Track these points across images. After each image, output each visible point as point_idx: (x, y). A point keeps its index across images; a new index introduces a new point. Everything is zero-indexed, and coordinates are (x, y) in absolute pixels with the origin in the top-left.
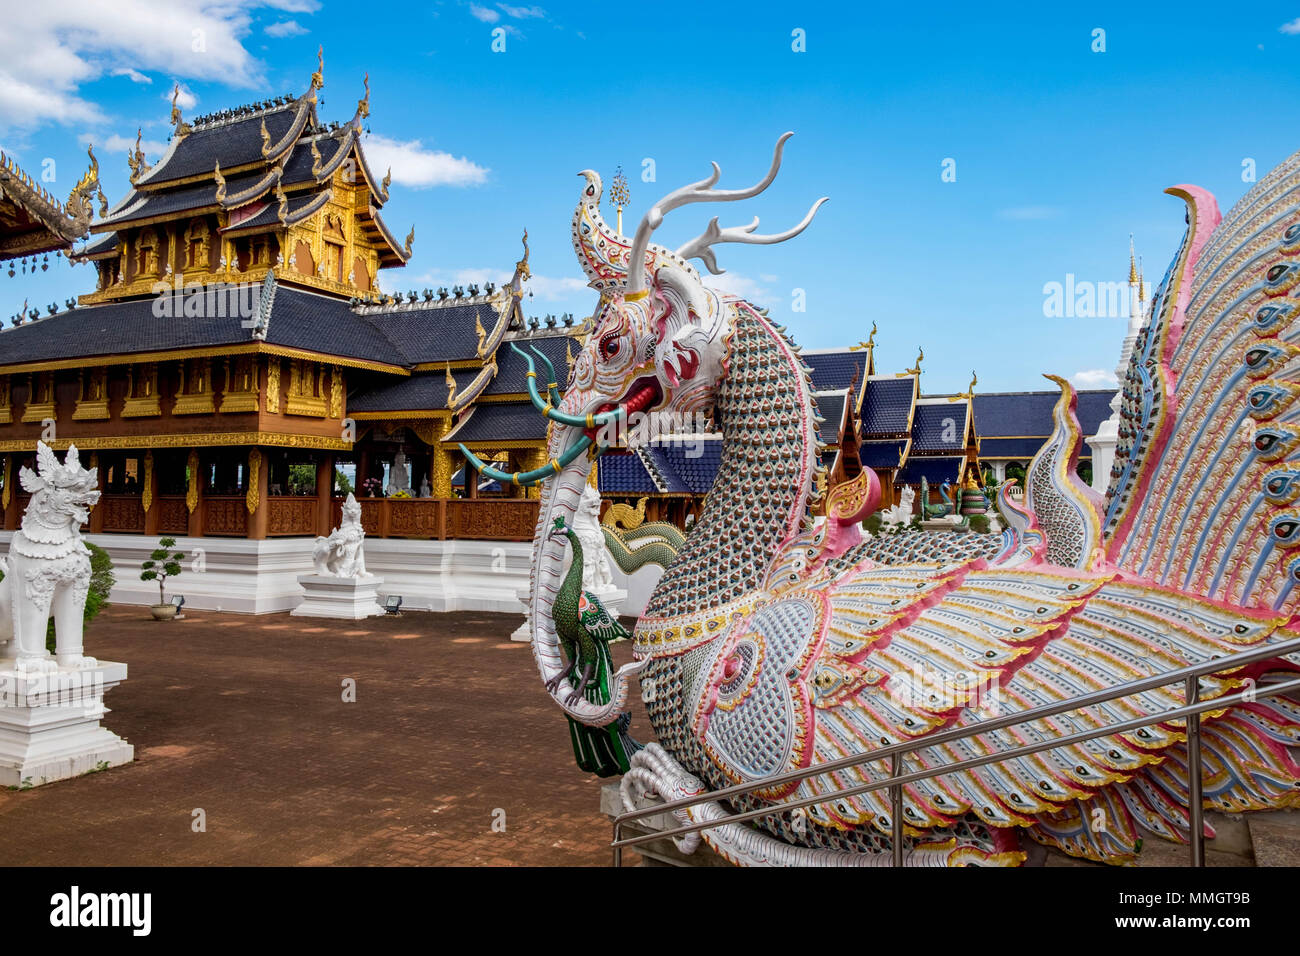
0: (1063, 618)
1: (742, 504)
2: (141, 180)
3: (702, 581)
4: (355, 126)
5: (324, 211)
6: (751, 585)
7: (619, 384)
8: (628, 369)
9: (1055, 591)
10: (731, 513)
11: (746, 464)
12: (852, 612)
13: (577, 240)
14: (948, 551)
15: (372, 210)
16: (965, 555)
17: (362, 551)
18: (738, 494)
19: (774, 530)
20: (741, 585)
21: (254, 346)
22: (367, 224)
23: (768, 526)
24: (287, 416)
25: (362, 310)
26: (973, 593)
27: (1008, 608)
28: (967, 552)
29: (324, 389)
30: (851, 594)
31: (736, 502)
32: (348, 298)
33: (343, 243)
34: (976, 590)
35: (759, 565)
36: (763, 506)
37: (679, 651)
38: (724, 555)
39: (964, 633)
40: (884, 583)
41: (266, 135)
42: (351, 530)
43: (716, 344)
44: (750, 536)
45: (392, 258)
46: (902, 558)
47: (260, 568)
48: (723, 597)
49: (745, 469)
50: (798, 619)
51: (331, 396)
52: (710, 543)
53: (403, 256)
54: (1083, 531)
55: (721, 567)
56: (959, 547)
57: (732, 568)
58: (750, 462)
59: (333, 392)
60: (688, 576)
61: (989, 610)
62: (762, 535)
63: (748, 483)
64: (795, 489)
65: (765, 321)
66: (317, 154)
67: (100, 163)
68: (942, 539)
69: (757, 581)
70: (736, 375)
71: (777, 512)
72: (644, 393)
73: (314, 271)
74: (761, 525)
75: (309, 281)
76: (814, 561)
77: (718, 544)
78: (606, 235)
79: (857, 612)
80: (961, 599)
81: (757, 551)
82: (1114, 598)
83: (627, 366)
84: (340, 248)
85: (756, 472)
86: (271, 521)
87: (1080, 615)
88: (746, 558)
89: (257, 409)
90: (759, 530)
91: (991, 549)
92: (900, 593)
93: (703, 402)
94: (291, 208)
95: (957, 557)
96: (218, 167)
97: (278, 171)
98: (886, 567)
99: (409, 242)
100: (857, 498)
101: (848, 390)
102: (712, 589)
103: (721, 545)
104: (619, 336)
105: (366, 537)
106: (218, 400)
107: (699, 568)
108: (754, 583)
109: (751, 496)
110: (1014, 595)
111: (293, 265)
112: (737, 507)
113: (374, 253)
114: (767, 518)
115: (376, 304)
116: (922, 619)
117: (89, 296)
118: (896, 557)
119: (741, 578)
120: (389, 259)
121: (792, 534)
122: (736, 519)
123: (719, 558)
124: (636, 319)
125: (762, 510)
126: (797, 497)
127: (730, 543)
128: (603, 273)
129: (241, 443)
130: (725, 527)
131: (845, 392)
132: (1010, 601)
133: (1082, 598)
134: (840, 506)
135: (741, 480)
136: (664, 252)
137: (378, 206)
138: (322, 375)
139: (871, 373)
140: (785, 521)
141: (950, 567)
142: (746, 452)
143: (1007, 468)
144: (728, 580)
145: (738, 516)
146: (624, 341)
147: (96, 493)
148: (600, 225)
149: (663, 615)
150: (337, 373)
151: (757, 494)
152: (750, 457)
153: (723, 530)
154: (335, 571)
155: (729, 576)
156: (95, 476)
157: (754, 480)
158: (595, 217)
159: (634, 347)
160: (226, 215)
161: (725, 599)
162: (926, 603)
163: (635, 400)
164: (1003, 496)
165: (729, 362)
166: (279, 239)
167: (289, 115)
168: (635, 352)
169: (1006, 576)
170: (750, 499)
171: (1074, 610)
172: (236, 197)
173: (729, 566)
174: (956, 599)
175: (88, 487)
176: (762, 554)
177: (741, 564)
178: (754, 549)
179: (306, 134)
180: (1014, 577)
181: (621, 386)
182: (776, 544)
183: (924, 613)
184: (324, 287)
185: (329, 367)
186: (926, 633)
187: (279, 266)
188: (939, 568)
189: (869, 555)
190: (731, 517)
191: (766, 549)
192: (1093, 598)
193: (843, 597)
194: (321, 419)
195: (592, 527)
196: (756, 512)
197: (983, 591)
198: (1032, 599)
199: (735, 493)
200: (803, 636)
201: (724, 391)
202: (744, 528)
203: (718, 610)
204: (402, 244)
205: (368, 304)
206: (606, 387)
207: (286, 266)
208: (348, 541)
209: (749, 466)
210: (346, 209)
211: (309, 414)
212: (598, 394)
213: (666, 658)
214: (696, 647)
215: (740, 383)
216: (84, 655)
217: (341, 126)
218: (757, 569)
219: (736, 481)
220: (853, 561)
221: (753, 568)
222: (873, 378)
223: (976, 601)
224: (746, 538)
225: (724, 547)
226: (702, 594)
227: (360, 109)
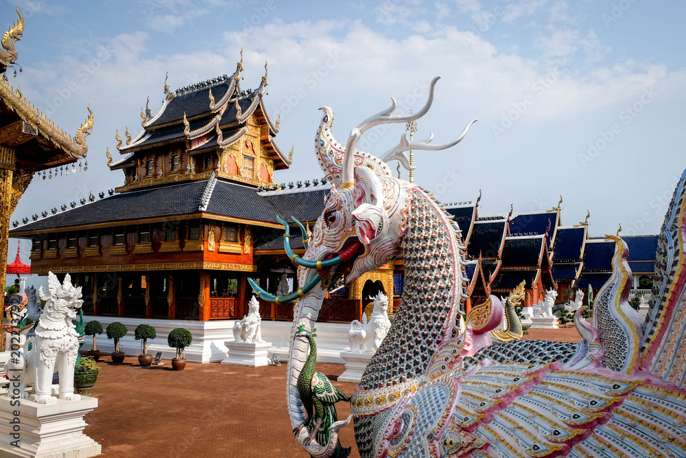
0: (608, 409)
1: (414, 318)
2: (148, 124)
3: (389, 368)
4: (260, 91)
5: (243, 139)
6: (418, 371)
7: (338, 241)
8: (343, 232)
9: (604, 389)
10: (408, 324)
11: (416, 293)
12: (471, 395)
13: (317, 151)
14: (539, 355)
15: (270, 138)
16: (549, 358)
17: (259, 328)
18: (412, 312)
19: (434, 336)
20: (412, 371)
21: (200, 214)
22: (267, 145)
23: (430, 333)
24: (219, 252)
25: (264, 194)
26: (550, 387)
27: (571, 399)
28: (551, 356)
29: (240, 237)
30: (474, 383)
31: (411, 317)
32: (256, 187)
33: (254, 156)
34: (552, 384)
35: (424, 358)
36: (427, 320)
37: (372, 413)
38: (403, 351)
39: (541, 416)
40: (494, 376)
41: (212, 97)
42: (254, 317)
43: (397, 215)
44: (419, 339)
45: (281, 164)
46: (510, 358)
47: (205, 337)
48: (401, 378)
49: (416, 296)
50: (439, 398)
51: (244, 241)
52: (395, 342)
53: (287, 163)
54: (628, 345)
55: (401, 359)
56: (547, 352)
57: (407, 360)
58: (419, 292)
59: (246, 239)
60: (381, 364)
61: (559, 400)
62: (426, 339)
63: (418, 305)
64: (448, 309)
65: (430, 200)
66: (238, 107)
67: (94, 114)
68: (537, 346)
69: (423, 368)
70: (409, 235)
71: (436, 324)
72: (353, 247)
73: (238, 173)
74: (425, 333)
75: (235, 178)
76: (456, 357)
77: (399, 344)
78: (334, 146)
79: (475, 396)
80: (542, 390)
81: (423, 349)
82: (644, 396)
83: (341, 230)
84: (253, 159)
85: (422, 298)
86: (212, 311)
87: (620, 408)
88: (416, 353)
89: (202, 249)
90: (425, 336)
91: (567, 354)
92: (502, 384)
93: (391, 252)
94: (225, 137)
95: (545, 359)
96: (185, 116)
97: (219, 117)
98: (498, 364)
99: (291, 155)
100: (485, 316)
101: (544, 235)
102: (394, 373)
103: (401, 344)
104: (335, 211)
105: (262, 320)
106: (182, 245)
107: (387, 359)
108: (421, 370)
109: (420, 314)
110: (576, 390)
111: (226, 169)
112: (411, 321)
113: (271, 161)
114: (430, 328)
115: (271, 190)
116: (514, 404)
117: (120, 188)
118: (506, 357)
119: (413, 367)
120: (279, 165)
121: (447, 339)
122: (410, 328)
123: (399, 353)
124: (346, 200)
125: (426, 322)
126: (450, 314)
127: (407, 343)
128: (332, 170)
129: (195, 268)
130: (404, 333)
131: (542, 236)
132: (573, 394)
133: (622, 395)
134: (474, 321)
135: (413, 303)
136: (369, 156)
137: (273, 136)
138: (239, 230)
139: (559, 225)
140: (441, 330)
141: (537, 367)
142: (416, 285)
143: (640, 279)
144: (404, 368)
145: (412, 326)
146: (338, 214)
147: (80, 301)
148: (331, 140)
149: (366, 388)
150: (248, 229)
151: (423, 312)
152: (419, 288)
153: (402, 335)
154: (245, 340)
155: (405, 365)
156: (81, 292)
157: (421, 303)
158: (328, 135)
159: (345, 217)
160: (191, 142)
161: (401, 380)
162: (518, 392)
163: (348, 252)
164: (578, 318)
165: (406, 227)
166: (219, 155)
167: (225, 86)
168: (345, 220)
169: (573, 376)
170: (419, 316)
171: (616, 404)
172: (195, 132)
173: (405, 358)
174: (539, 390)
175: (76, 298)
176: (427, 351)
177: (413, 357)
178: (422, 347)
179: (234, 97)
180: (578, 377)
181: (339, 242)
182: (436, 344)
183: (516, 400)
184: (243, 181)
185: (243, 226)
186: (516, 414)
187: (219, 170)
188: (530, 368)
189: (490, 355)
190: (407, 327)
191: (429, 348)
192: (629, 395)
193: (468, 384)
194: (240, 254)
195: (383, 317)
196: (422, 324)
197: (558, 386)
198: (588, 394)
199: (410, 311)
200: (440, 410)
201: (404, 245)
202: (415, 334)
203: (396, 387)
204: (286, 156)
205: (267, 190)
206: (330, 243)
207: (222, 169)
208: (252, 323)
209: (418, 294)
210: (256, 137)
211: (232, 252)
212: (326, 248)
213: (366, 416)
214: (381, 411)
215: (412, 240)
216: (75, 393)
217: (253, 91)
218: (423, 361)
219: (410, 303)
220: (480, 359)
221: (420, 360)
222: (560, 228)
223: (551, 393)
224: (416, 340)
225: (403, 346)
226: (388, 376)
227: (262, 82)
